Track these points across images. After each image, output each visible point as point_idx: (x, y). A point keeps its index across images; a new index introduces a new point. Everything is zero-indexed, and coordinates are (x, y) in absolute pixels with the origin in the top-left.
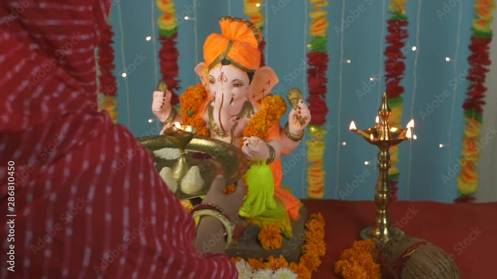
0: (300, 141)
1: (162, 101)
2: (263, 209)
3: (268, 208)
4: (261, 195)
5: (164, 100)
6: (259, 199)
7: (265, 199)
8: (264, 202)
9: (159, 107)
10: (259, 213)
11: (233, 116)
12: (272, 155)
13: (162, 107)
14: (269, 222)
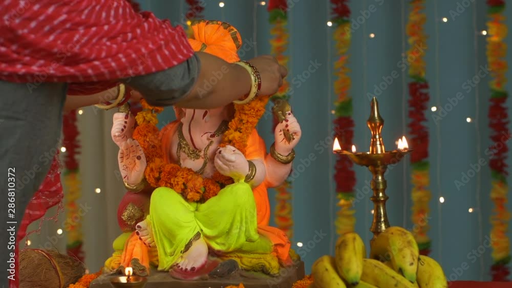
0: (290, 164)
1: (123, 123)
2: (243, 240)
3: (249, 240)
4: (238, 218)
5: (126, 122)
6: (237, 224)
7: (244, 224)
8: (244, 229)
9: (120, 130)
10: (238, 246)
11: (207, 133)
12: (252, 170)
13: (123, 130)
14: (250, 258)
